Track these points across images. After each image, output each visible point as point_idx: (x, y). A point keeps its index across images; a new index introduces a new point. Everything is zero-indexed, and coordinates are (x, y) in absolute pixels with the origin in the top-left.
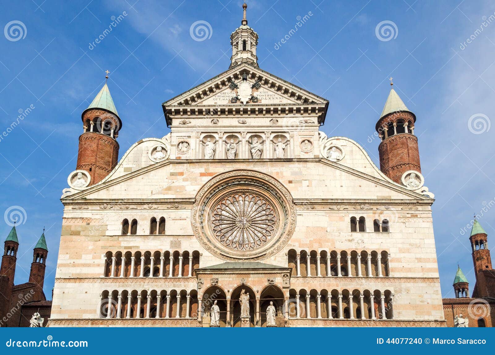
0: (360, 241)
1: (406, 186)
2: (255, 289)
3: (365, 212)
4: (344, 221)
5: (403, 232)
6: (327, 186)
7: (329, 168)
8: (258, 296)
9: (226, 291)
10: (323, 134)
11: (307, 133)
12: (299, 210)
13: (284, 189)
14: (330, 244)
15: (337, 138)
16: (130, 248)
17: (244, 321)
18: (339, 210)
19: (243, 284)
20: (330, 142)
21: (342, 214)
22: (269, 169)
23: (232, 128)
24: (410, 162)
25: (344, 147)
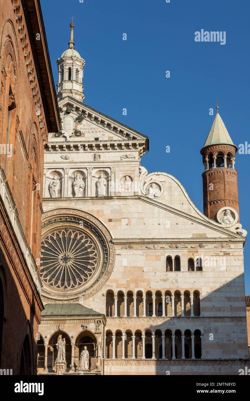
0: (174, 281)
1: (221, 224)
2: (70, 335)
3: (181, 251)
4: (159, 260)
5: (215, 271)
6: (146, 224)
7: (148, 205)
8: (73, 341)
9: (44, 337)
10: (144, 170)
11: (128, 168)
12: (118, 249)
14: (145, 284)
15: (156, 173)
17: (59, 366)
18: (155, 249)
19: (60, 330)
20: (150, 178)
21: (159, 252)
22: (91, 207)
23: (55, 165)
24: (226, 198)
25: (164, 183)
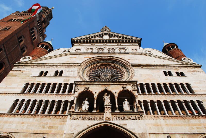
0: (171, 80)
2: (114, 92)
3: (170, 69)
4: (160, 72)
5: (193, 76)
8: (116, 95)
9: (94, 93)
11: (134, 47)
12: (135, 68)
13: (126, 62)
14: (155, 80)
15: (147, 48)
16: (41, 81)
17: (106, 108)
18: (156, 68)
19: (106, 89)
21: (158, 70)
23: (100, 46)
24: (183, 55)
